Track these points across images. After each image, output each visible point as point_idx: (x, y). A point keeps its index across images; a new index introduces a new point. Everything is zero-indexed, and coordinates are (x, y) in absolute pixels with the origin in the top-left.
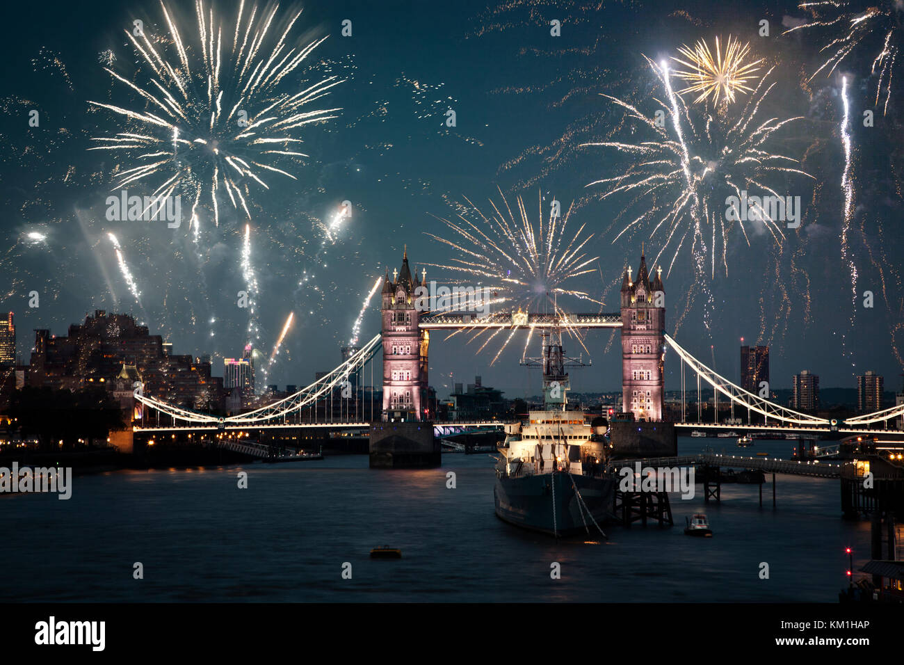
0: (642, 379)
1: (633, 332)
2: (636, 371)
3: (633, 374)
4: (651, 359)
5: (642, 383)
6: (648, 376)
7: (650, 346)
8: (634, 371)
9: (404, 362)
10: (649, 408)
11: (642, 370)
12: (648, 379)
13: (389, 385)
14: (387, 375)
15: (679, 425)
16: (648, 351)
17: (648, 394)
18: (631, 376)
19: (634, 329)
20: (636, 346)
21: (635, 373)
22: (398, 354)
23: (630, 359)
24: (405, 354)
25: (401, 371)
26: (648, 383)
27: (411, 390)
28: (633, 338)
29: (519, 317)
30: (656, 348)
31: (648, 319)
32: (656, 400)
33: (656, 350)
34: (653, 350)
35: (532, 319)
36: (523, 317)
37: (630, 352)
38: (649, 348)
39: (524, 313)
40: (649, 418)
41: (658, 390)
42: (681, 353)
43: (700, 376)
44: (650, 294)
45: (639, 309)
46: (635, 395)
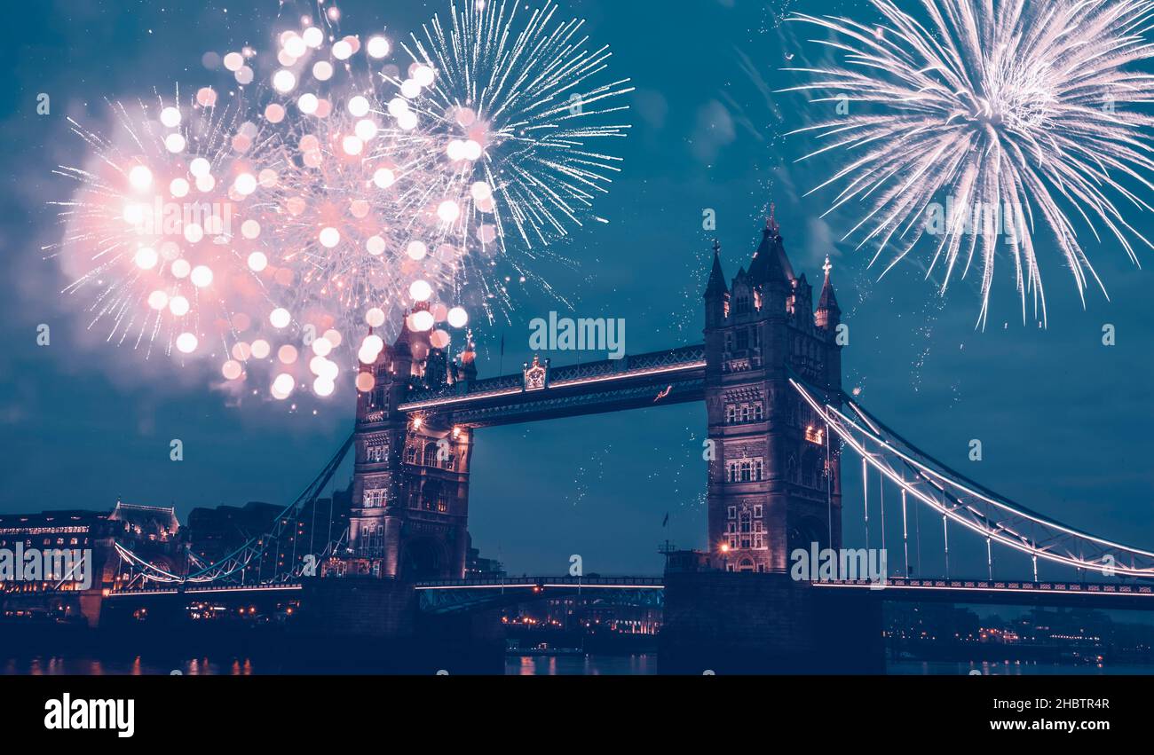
0: (746, 477)
1: (726, 378)
2: (734, 461)
3: (729, 469)
4: (764, 433)
5: (746, 488)
6: (759, 471)
7: (759, 404)
8: (729, 462)
9: (380, 475)
10: (757, 544)
11: (746, 460)
12: (759, 478)
13: (359, 515)
14: (356, 499)
15: (824, 583)
16: (758, 416)
17: (758, 514)
18: (724, 473)
19: (729, 372)
20: (733, 407)
21: (733, 467)
22: (374, 461)
23: (722, 436)
24: (381, 461)
25: (375, 491)
26: (757, 487)
27: (383, 522)
28: (727, 389)
29: (536, 374)
30: (771, 405)
31: (756, 346)
32: (770, 526)
33: (770, 412)
34: (766, 411)
35: (553, 374)
36: (541, 372)
37: (720, 421)
38: (758, 410)
39: (543, 366)
40: (761, 567)
41: (775, 500)
42: (824, 416)
43: (868, 463)
44: (759, 291)
45: (737, 327)
46: (733, 515)
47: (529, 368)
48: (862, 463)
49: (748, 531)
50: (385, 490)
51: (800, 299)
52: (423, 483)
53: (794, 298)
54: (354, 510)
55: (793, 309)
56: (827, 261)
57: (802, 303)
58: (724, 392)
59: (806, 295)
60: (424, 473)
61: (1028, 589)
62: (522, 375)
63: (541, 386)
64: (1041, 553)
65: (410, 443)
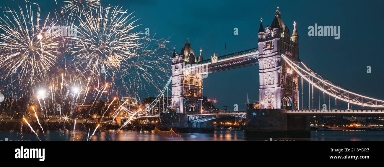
0: (270, 84)
1: (264, 56)
3: (265, 82)
4: (274, 71)
5: (270, 86)
6: (273, 82)
7: (273, 63)
8: (265, 80)
9: (178, 87)
10: (273, 102)
11: (270, 79)
12: (273, 84)
13: (173, 98)
14: (172, 94)
15: (290, 112)
16: (273, 66)
17: (273, 93)
18: (263, 83)
19: (265, 54)
23: (263, 72)
24: (178, 84)
25: (177, 91)
26: (273, 86)
27: (179, 99)
29: (215, 59)
30: (276, 63)
31: (272, 47)
32: (276, 96)
33: (276, 65)
34: (275, 65)
35: (219, 58)
36: (216, 58)
37: (263, 68)
38: (273, 65)
39: (216, 56)
40: (274, 108)
41: (278, 89)
42: (291, 65)
43: (303, 78)
44: (273, 31)
45: (267, 42)
46: (266, 94)
47: (213, 57)
48: (301, 78)
49: (270, 98)
50: (179, 91)
51: (286, 33)
52: (189, 89)
53: (284, 33)
54: (172, 96)
55: (283, 36)
56: (295, 22)
57: (286, 34)
58: (263, 60)
59: (287, 32)
60: (189, 86)
61: (346, 112)
62: (211, 59)
63: (216, 62)
64: (351, 102)
65: (185, 79)
